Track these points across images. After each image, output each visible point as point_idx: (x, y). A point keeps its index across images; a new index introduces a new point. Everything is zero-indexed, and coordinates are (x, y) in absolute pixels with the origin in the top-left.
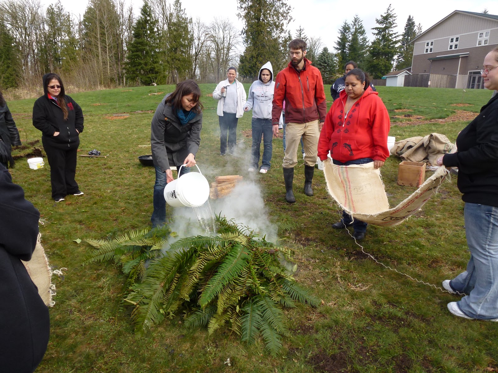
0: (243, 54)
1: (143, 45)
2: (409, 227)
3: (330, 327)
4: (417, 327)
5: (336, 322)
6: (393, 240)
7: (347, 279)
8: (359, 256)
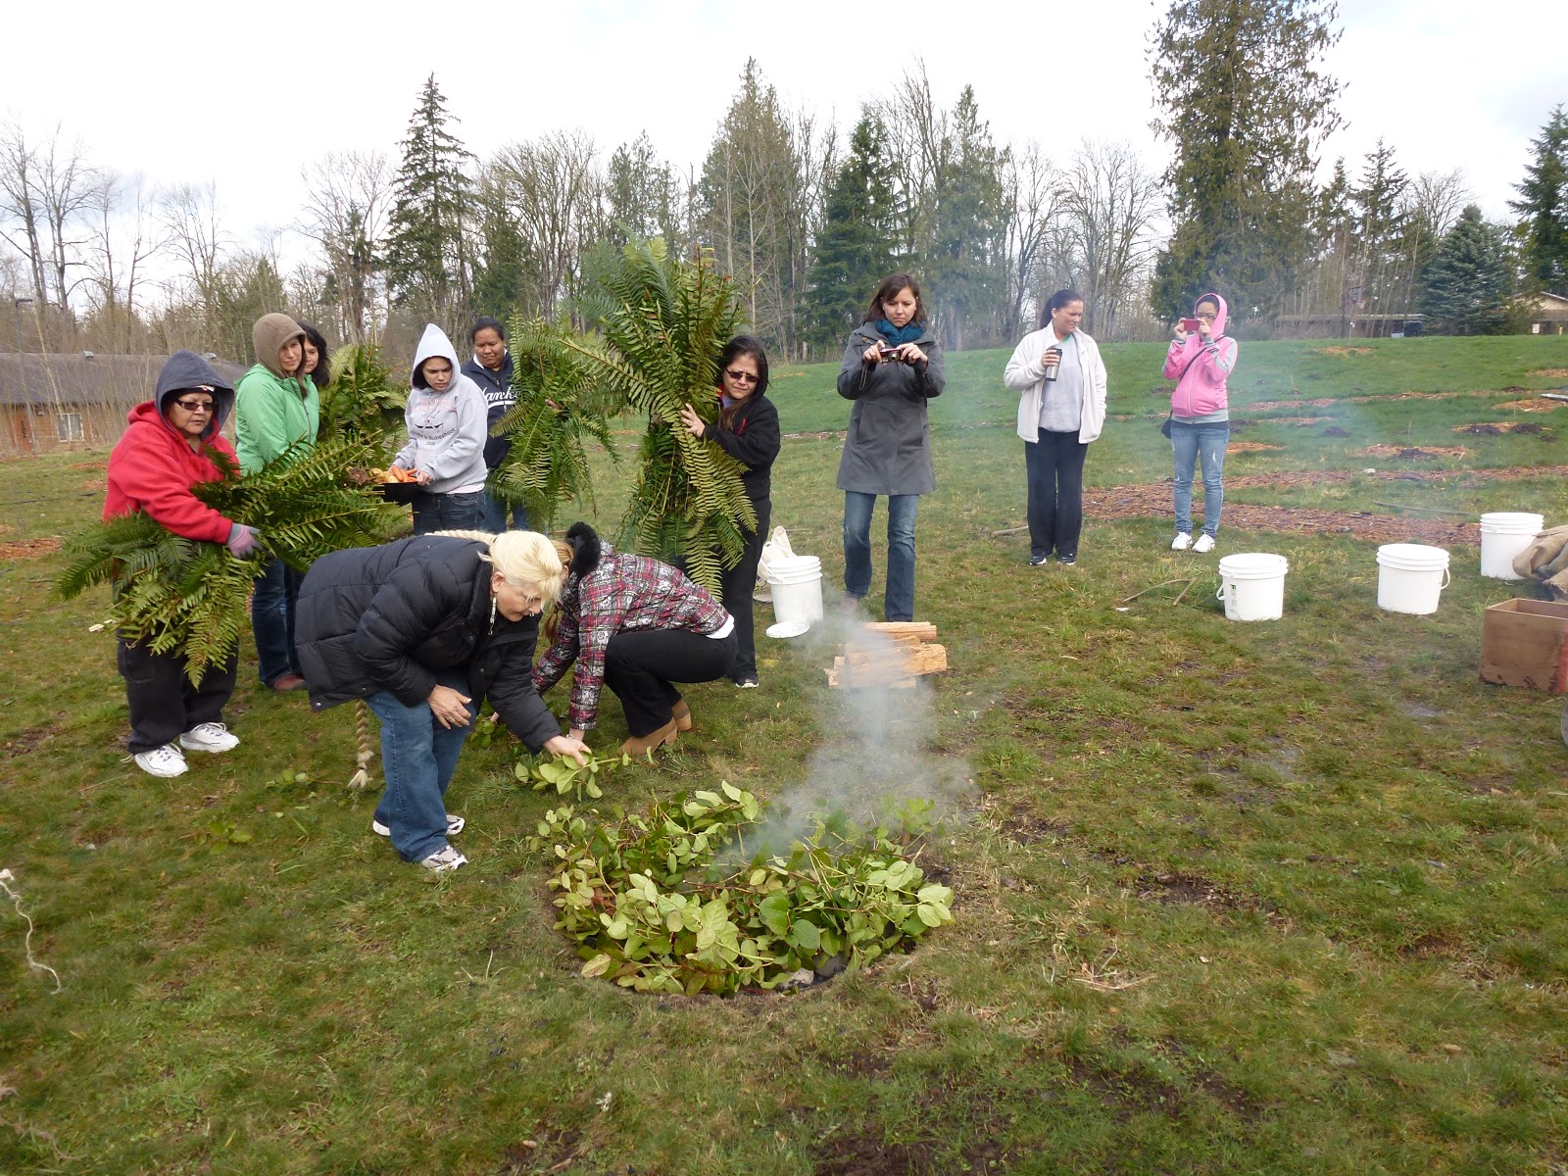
0: (1166, 248)
1: (853, 240)
2: (1416, 821)
3: (934, 1073)
4: (1201, 1124)
5: (958, 1061)
6: (1323, 855)
7: (1081, 951)
8: (1177, 893)
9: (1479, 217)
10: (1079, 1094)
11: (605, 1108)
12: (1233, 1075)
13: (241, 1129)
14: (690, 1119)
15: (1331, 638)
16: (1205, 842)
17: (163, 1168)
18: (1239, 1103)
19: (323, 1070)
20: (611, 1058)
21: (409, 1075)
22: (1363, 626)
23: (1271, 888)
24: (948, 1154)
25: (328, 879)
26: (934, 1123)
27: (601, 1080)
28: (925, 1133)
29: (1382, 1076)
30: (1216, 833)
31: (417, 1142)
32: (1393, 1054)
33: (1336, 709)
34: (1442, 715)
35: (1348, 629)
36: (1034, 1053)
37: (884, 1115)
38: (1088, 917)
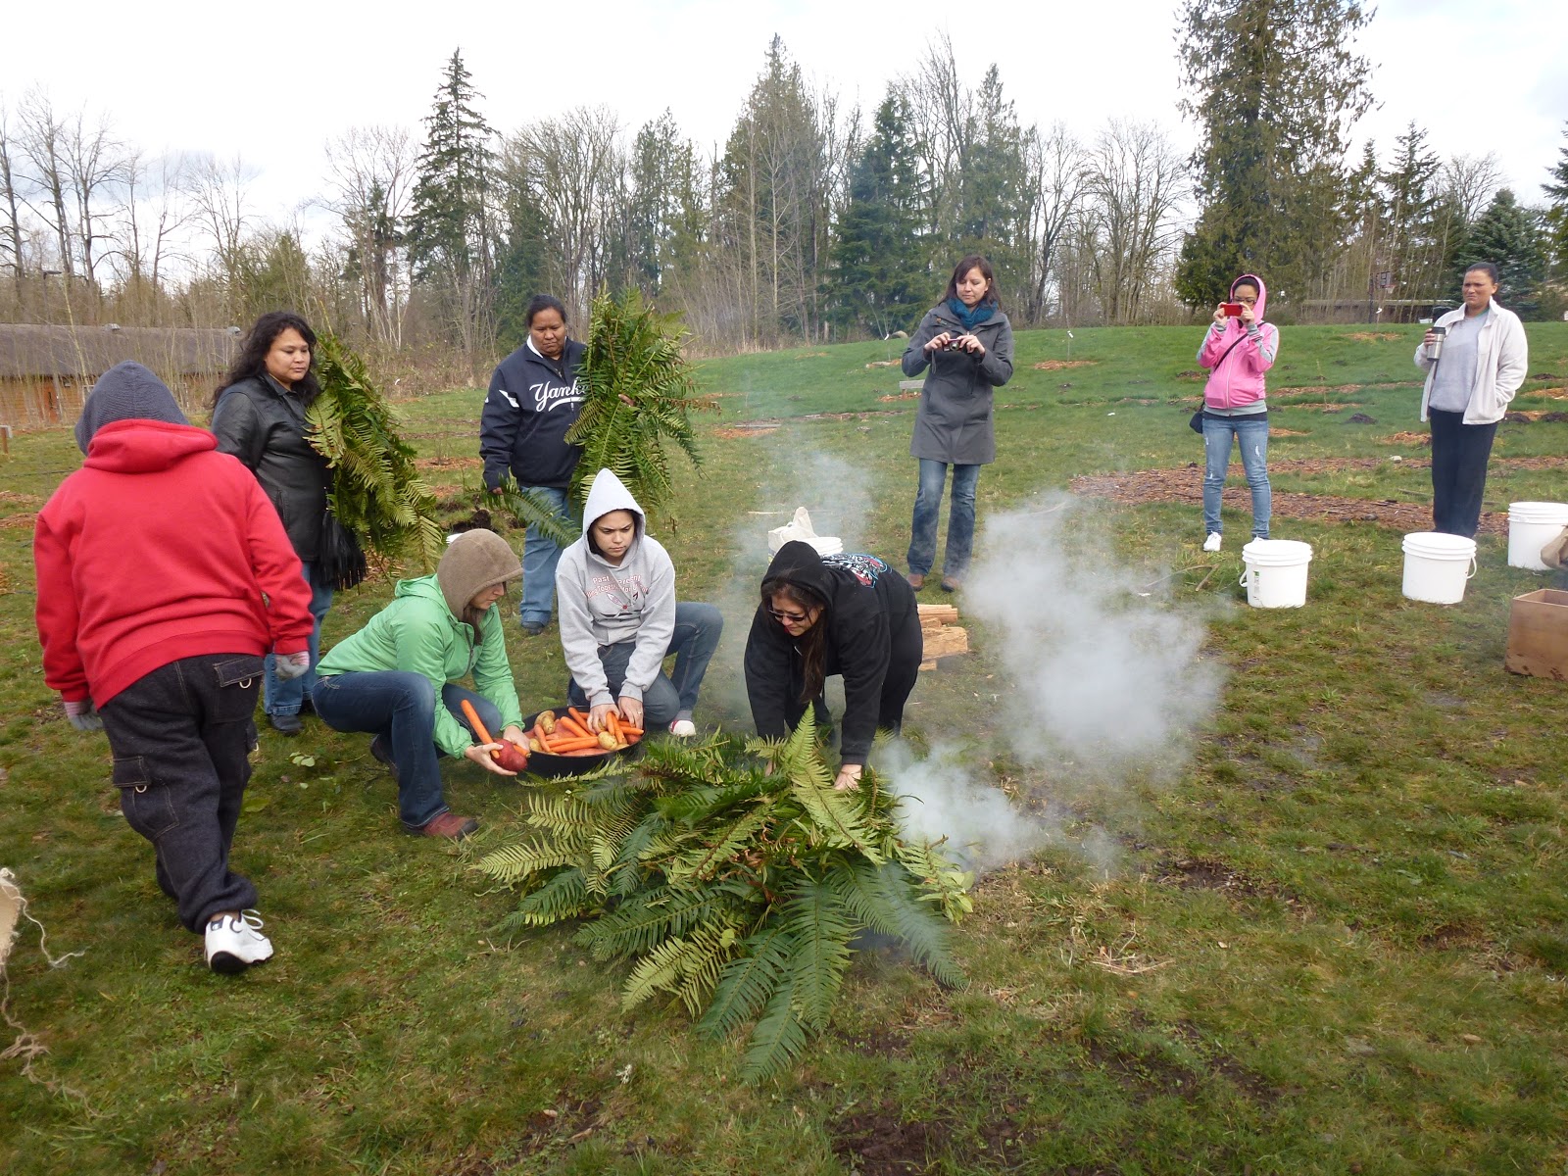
0: (1192, 231)
1: (875, 219)
2: (1439, 811)
3: (951, 1052)
4: (1218, 1107)
5: (975, 1041)
6: (1343, 844)
7: (1099, 934)
8: (1196, 878)
9: (1512, 201)
10: (1096, 1075)
11: (625, 1080)
12: (1250, 1061)
13: (268, 1092)
14: (709, 1092)
15: (1354, 626)
16: (1224, 828)
17: (191, 1128)
18: (1256, 1088)
19: (348, 1037)
20: (631, 1031)
21: (432, 1043)
22: (1387, 615)
23: (1291, 876)
24: (965, 1132)
25: (352, 849)
26: (951, 1101)
27: (621, 1053)
28: (942, 1111)
29: (1402, 1066)
30: (1235, 820)
31: (439, 1109)
32: (1411, 1043)
33: (1360, 697)
34: (1466, 705)
35: (1372, 618)
36: (1052, 1034)
37: (901, 1093)
38: (1106, 901)
